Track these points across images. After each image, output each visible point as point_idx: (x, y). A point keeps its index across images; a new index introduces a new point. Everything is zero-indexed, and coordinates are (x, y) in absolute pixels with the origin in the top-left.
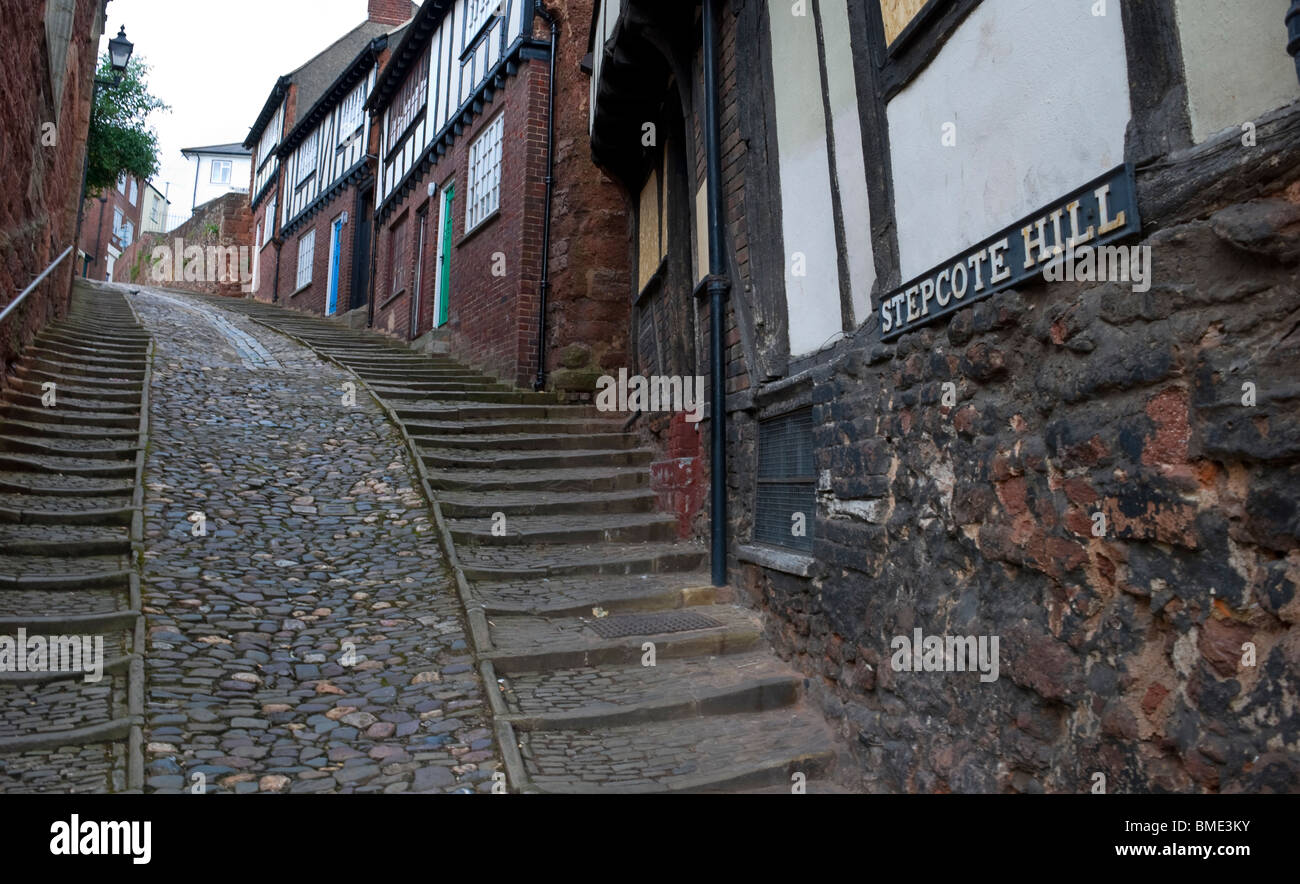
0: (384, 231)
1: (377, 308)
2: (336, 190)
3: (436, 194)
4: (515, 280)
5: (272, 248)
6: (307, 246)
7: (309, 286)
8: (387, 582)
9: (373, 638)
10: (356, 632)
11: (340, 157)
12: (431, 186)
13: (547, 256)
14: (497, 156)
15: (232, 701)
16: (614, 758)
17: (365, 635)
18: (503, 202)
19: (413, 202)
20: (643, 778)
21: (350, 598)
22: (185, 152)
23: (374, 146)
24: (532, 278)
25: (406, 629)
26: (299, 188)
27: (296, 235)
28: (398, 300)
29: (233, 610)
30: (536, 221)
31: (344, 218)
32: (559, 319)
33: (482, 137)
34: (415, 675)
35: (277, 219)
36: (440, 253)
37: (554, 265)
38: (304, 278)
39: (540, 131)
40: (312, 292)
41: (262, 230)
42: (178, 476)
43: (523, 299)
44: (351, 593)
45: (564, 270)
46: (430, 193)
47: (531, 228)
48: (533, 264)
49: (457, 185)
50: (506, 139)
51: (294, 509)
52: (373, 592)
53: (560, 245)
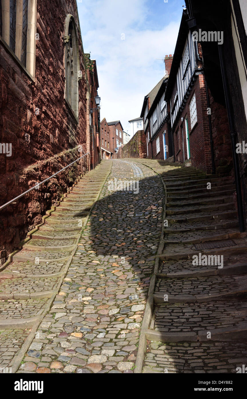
0: (175, 134)
1: (175, 156)
2: (162, 125)
3: (184, 121)
4: (203, 142)
5: (150, 143)
6: (158, 141)
7: (159, 152)
8: (144, 235)
9: (133, 251)
10: (129, 249)
11: (162, 115)
12: (182, 119)
13: (211, 133)
14: (195, 107)
15: (90, 268)
16: (184, 288)
17: (131, 250)
18: (198, 119)
19: (179, 124)
20: (190, 294)
21: (132, 240)
22: (130, 122)
23: (169, 110)
24: (208, 141)
25: (143, 248)
26: (154, 125)
27: (155, 139)
28: (180, 153)
29: (100, 244)
30: (207, 123)
31: (165, 132)
32: (217, 152)
33: (192, 101)
34: (139, 261)
35: (150, 135)
36: (187, 137)
37: (214, 135)
38: (158, 150)
39: (204, 96)
40: (160, 154)
41: (148, 139)
42: (101, 209)
43: (206, 147)
44: (133, 238)
45: (216, 136)
46: (182, 120)
47: (205, 125)
48: (208, 136)
49: (188, 117)
50: (197, 100)
51: (128, 215)
52: (139, 238)
53: (214, 129)
